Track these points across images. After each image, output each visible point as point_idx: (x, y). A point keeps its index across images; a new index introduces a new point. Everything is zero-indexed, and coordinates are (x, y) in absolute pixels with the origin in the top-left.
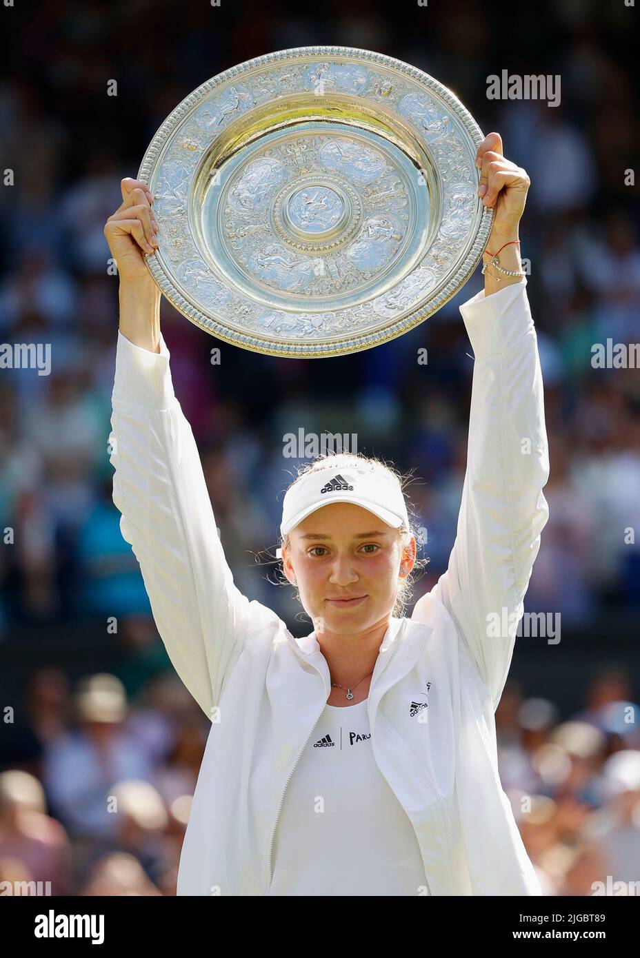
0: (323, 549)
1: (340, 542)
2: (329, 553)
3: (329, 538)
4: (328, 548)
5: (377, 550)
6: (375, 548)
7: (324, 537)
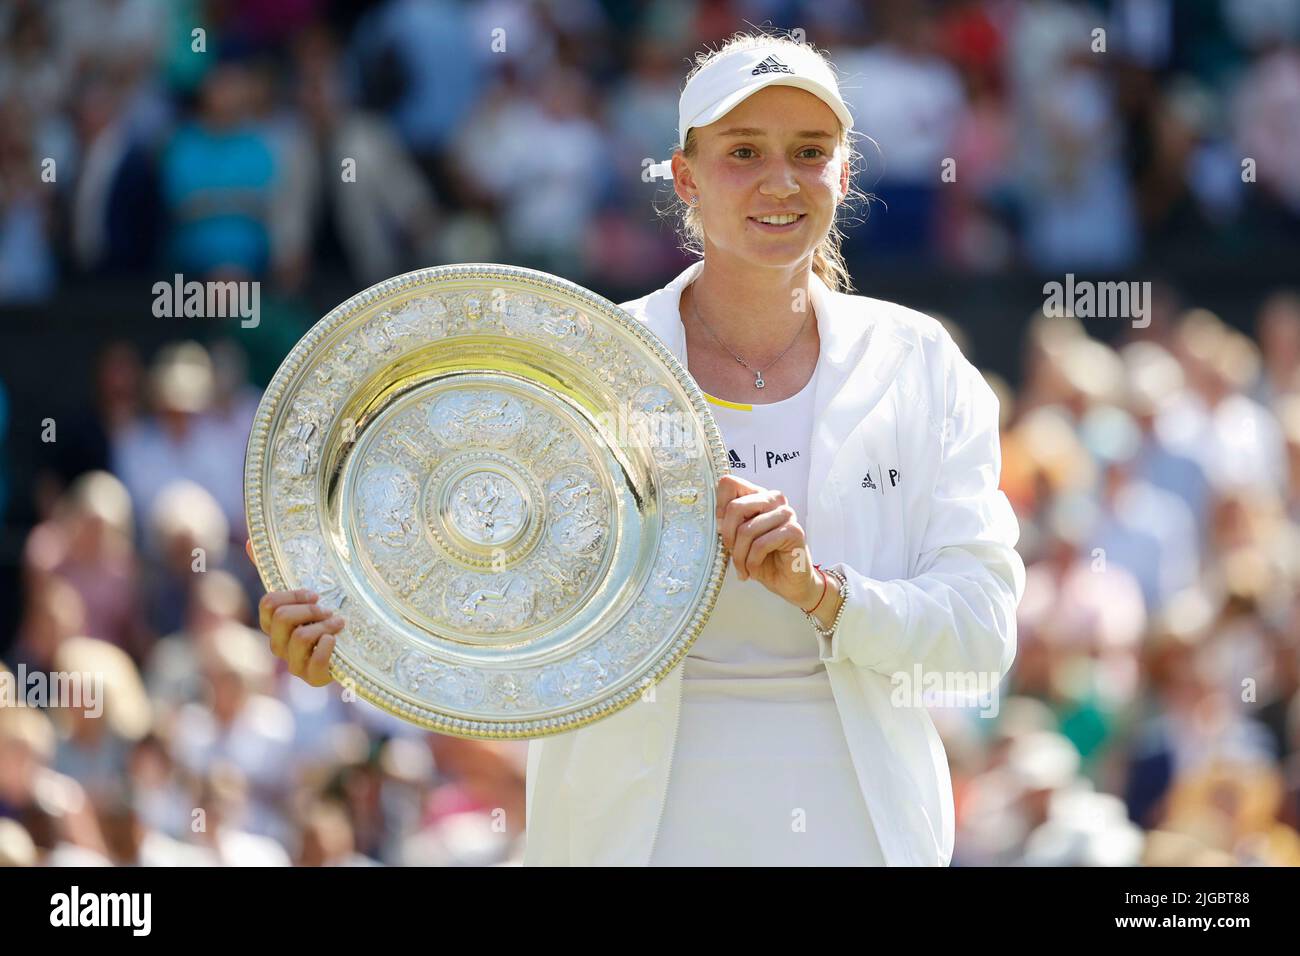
0: (750, 151)
1: (776, 140)
2: (758, 156)
3: (764, 134)
4: (758, 150)
5: (819, 157)
6: (817, 154)
7: (756, 132)
